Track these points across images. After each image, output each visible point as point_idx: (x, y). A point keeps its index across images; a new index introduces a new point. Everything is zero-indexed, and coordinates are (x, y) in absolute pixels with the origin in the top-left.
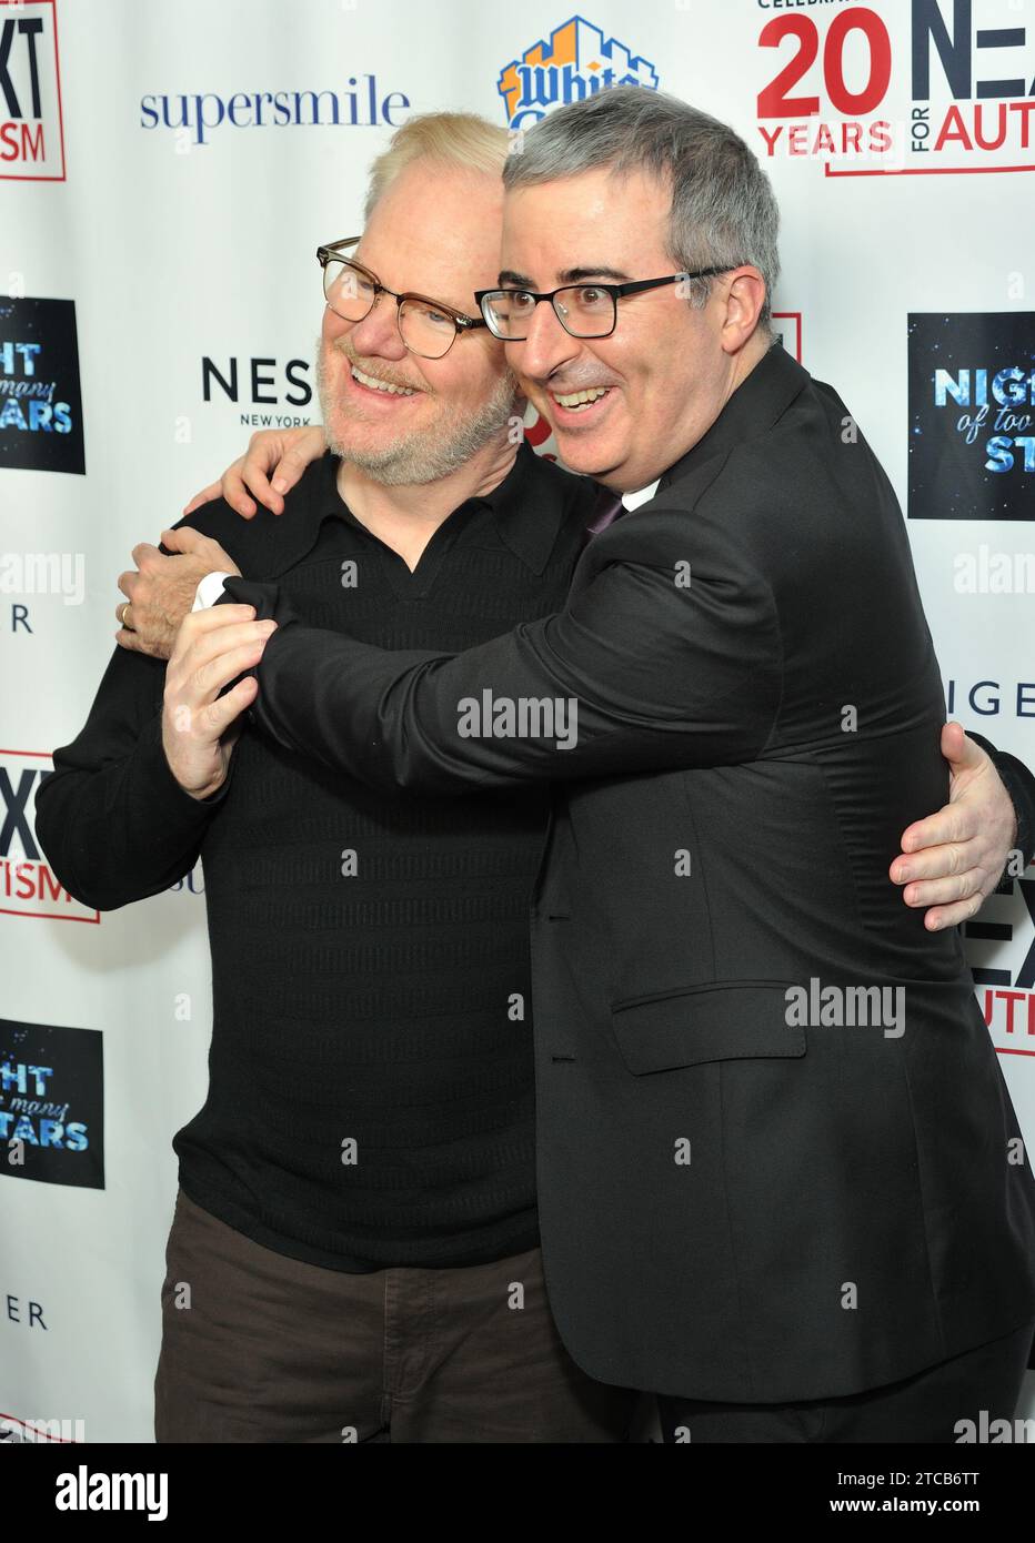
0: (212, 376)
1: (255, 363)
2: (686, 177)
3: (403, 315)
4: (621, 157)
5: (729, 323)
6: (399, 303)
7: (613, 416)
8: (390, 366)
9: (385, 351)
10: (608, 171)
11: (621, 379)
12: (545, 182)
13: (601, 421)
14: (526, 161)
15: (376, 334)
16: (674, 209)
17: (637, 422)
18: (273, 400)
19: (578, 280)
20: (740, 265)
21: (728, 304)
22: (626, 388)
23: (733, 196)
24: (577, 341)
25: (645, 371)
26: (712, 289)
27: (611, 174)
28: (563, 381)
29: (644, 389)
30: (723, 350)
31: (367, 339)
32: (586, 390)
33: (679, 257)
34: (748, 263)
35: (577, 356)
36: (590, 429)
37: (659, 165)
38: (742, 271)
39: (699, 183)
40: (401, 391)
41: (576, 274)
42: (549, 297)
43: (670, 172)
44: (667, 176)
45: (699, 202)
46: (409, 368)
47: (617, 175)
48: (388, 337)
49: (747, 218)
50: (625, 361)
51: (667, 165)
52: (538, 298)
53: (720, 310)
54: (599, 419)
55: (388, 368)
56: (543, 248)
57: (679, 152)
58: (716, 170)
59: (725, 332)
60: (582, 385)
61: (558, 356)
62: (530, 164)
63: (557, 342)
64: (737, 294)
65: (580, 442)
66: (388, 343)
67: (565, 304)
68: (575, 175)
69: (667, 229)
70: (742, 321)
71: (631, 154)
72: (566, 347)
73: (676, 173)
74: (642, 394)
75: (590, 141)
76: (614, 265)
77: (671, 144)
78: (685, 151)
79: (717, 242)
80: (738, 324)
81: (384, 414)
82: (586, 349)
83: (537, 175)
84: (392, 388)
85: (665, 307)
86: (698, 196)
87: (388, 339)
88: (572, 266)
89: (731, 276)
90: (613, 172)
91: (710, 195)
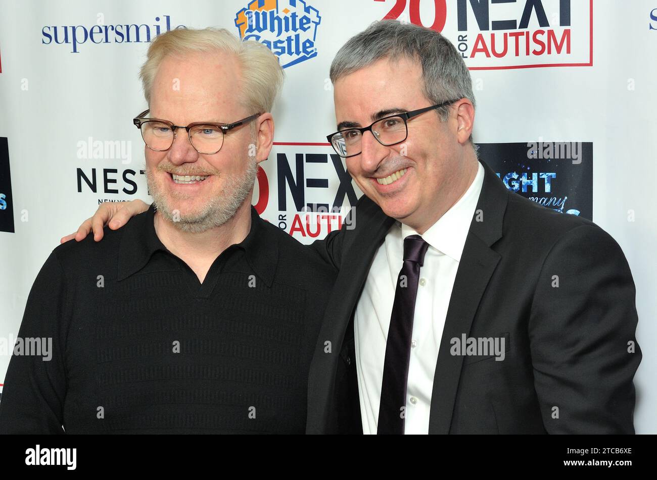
0: (82, 179)
1: (106, 171)
2: (426, 58)
3: (191, 137)
4: (392, 52)
5: (460, 129)
6: (188, 131)
7: (411, 182)
8: (193, 166)
9: (189, 159)
10: (387, 59)
11: (413, 162)
12: (356, 70)
13: (405, 186)
14: (344, 63)
15: (182, 151)
16: (424, 72)
17: (423, 183)
18: (116, 192)
19: (382, 117)
20: (461, 98)
21: (457, 119)
22: (416, 166)
23: (451, 63)
24: (387, 147)
25: (425, 156)
26: (449, 112)
27: (390, 61)
28: (383, 170)
29: (426, 165)
30: (459, 142)
31: (177, 156)
32: (395, 172)
33: (431, 97)
34: (464, 97)
35: (388, 155)
36: (399, 191)
37: (412, 53)
38: (462, 101)
39: (433, 59)
40: (202, 178)
41: (381, 114)
42: (369, 128)
43: (418, 55)
44: (416, 57)
45: (435, 69)
46: (203, 164)
47: (393, 61)
48: (188, 150)
49: (459, 74)
50: (414, 152)
51: (415, 53)
52: (363, 131)
53: (454, 122)
54: (404, 185)
55: (192, 167)
56: (361, 104)
57: (420, 45)
58: (439, 51)
59: (459, 133)
60: (393, 170)
61: (380, 156)
62: (346, 64)
63: (377, 150)
64: (461, 114)
65: (395, 200)
66: (189, 154)
67: (377, 131)
68: (371, 64)
69: (422, 83)
70: (466, 127)
71: (397, 49)
72: (382, 152)
73: (421, 55)
74: (425, 167)
75: (375, 46)
76: (400, 107)
77: (416, 41)
78: (423, 45)
79: (448, 87)
80: (464, 129)
81: (196, 192)
82: (392, 150)
83: (351, 68)
84: (198, 178)
85: (429, 122)
86: (434, 65)
87: (187, 152)
88: (378, 111)
89: (457, 104)
90: (391, 59)
91: (440, 64)
